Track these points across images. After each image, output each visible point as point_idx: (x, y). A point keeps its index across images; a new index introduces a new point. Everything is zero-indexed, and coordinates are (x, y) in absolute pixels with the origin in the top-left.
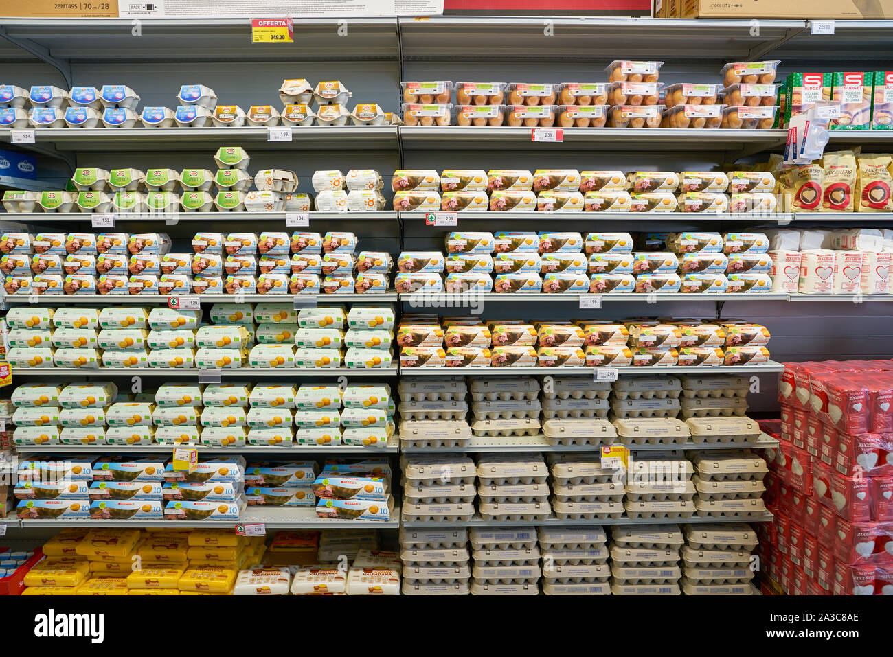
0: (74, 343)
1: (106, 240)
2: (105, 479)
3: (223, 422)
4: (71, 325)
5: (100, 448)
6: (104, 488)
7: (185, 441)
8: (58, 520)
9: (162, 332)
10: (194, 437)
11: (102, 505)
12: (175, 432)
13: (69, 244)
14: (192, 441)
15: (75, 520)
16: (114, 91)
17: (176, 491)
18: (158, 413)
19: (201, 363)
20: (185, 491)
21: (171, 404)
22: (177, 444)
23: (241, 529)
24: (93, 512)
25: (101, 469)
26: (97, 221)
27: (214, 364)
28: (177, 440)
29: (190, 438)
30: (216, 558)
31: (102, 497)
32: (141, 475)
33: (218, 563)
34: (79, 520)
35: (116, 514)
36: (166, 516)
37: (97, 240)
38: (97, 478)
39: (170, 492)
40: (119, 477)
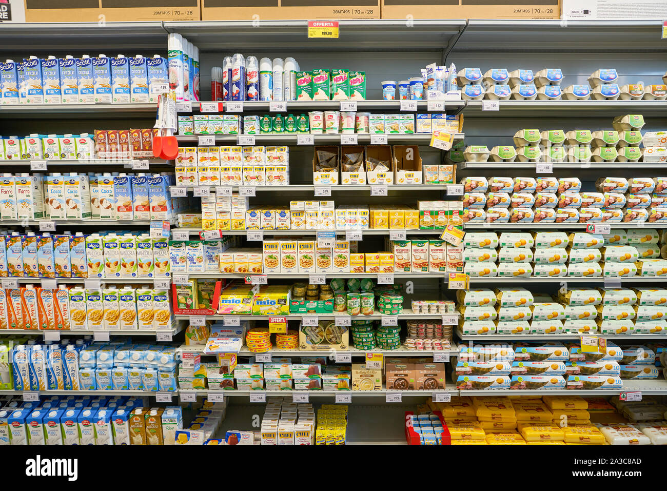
0: (515, 259)
1: (543, 182)
2: (523, 360)
3: (618, 317)
4: (513, 245)
5: (523, 337)
6: (524, 366)
7: (586, 331)
8: (485, 390)
9: (578, 250)
10: (594, 328)
11: (520, 379)
12: (579, 324)
13: (517, 185)
14: (592, 330)
15: (498, 391)
16: (554, 73)
17: (576, 368)
18: (568, 310)
19: (608, 273)
20: (583, 368)
21: (580, 304)
22: (580, 333)
23: (624, 396)
24: (513, 385)
25: (521, 353)
26: (541, 168)
27: (617, 274)
28: (580, 330)
29: (591, 328)
30: (575, 418)
31: (520, 373)
32: (551, 357)
33: (577, 422)
34: (501, 391)
35: (530, 386)
36: (567, 386)
37: (537, 182)
38: (517, 359)
39: (571, 369)
40: (534, 358)
